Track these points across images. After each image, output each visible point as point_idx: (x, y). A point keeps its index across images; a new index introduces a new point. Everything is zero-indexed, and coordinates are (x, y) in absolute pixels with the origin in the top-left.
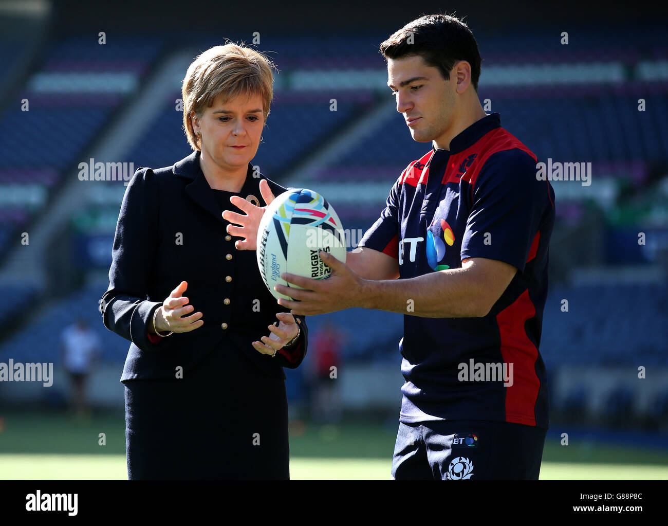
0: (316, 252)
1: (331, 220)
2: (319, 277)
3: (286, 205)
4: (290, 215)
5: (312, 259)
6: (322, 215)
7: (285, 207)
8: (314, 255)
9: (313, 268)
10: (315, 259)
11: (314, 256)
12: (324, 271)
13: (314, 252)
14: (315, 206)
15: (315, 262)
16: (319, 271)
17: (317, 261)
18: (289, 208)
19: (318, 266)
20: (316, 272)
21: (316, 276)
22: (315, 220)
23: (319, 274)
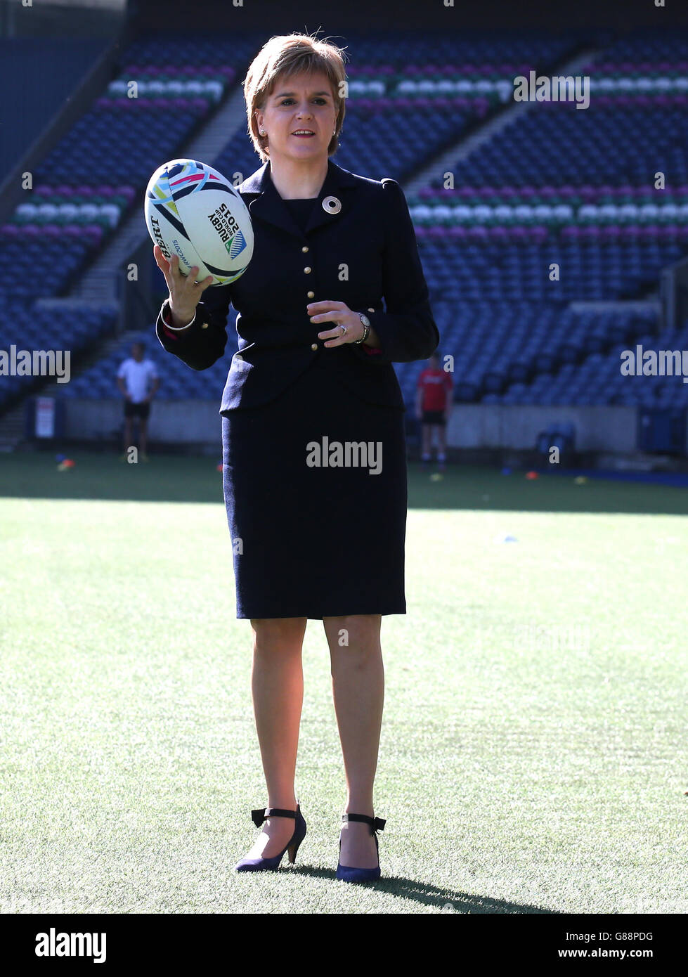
0: (214, 215)
1: (212, 177)
2: (230, 238)
3: (160, 185)
4: (169, 193)
5: (214, 225)
6: (201, 177)
7: (160, 188)
8: (213, 219)
9: (219, 233)
10: (216, 223)
11: (215, 221)
12: (232, 230)
13: (212, 216)
14: (188, 171)
15: (219, 226)
16: (227, 232)
17: (220, 224)
18: (164, 187)
19: (224, 228)
20: (225, 235)
21: (227, 239)
22: (197, 185)
23: (229, 235)
